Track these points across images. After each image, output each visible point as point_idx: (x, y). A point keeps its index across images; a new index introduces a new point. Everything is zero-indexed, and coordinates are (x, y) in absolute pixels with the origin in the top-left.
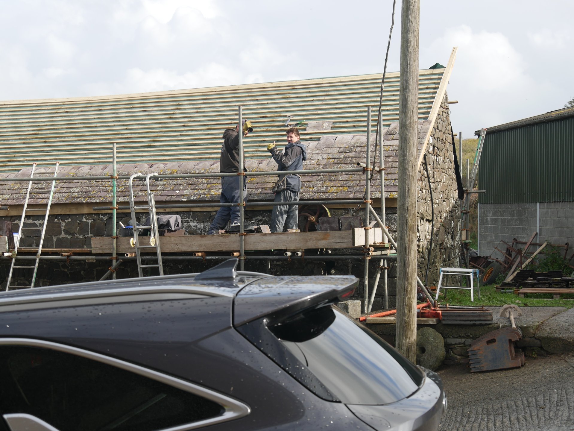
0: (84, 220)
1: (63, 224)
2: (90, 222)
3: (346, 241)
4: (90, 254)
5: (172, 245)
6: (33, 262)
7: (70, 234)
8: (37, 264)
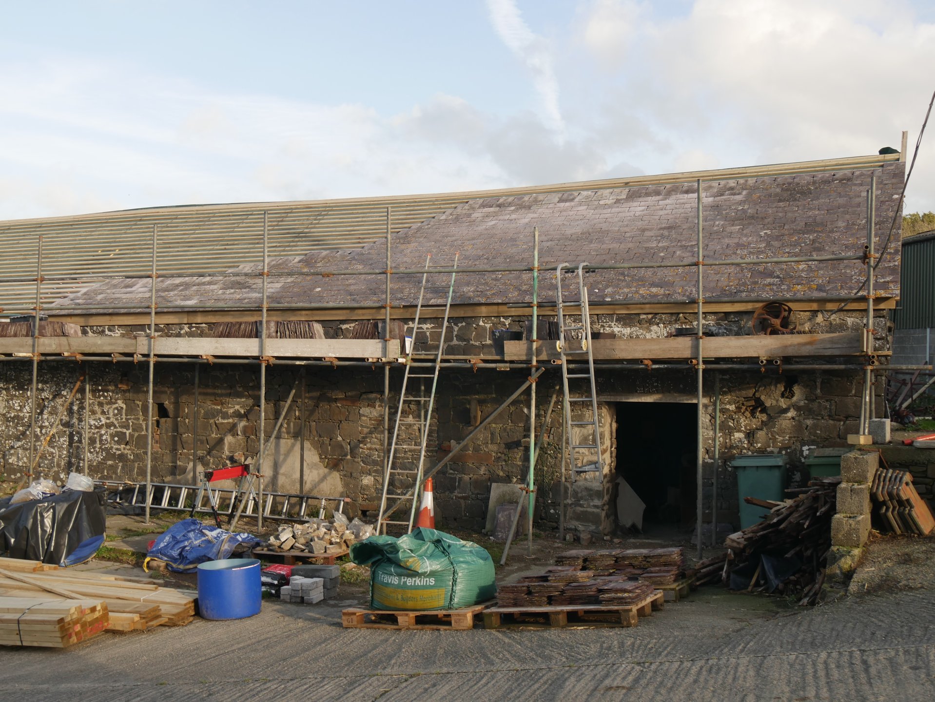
0: (481, 323)
1: (456, 329)
2: (488, 326)
3: (840, 346)
4: (503, 361)
5: (608, 351)
6: (432, 370)
7: (465, 340)
8: (437, 373)
